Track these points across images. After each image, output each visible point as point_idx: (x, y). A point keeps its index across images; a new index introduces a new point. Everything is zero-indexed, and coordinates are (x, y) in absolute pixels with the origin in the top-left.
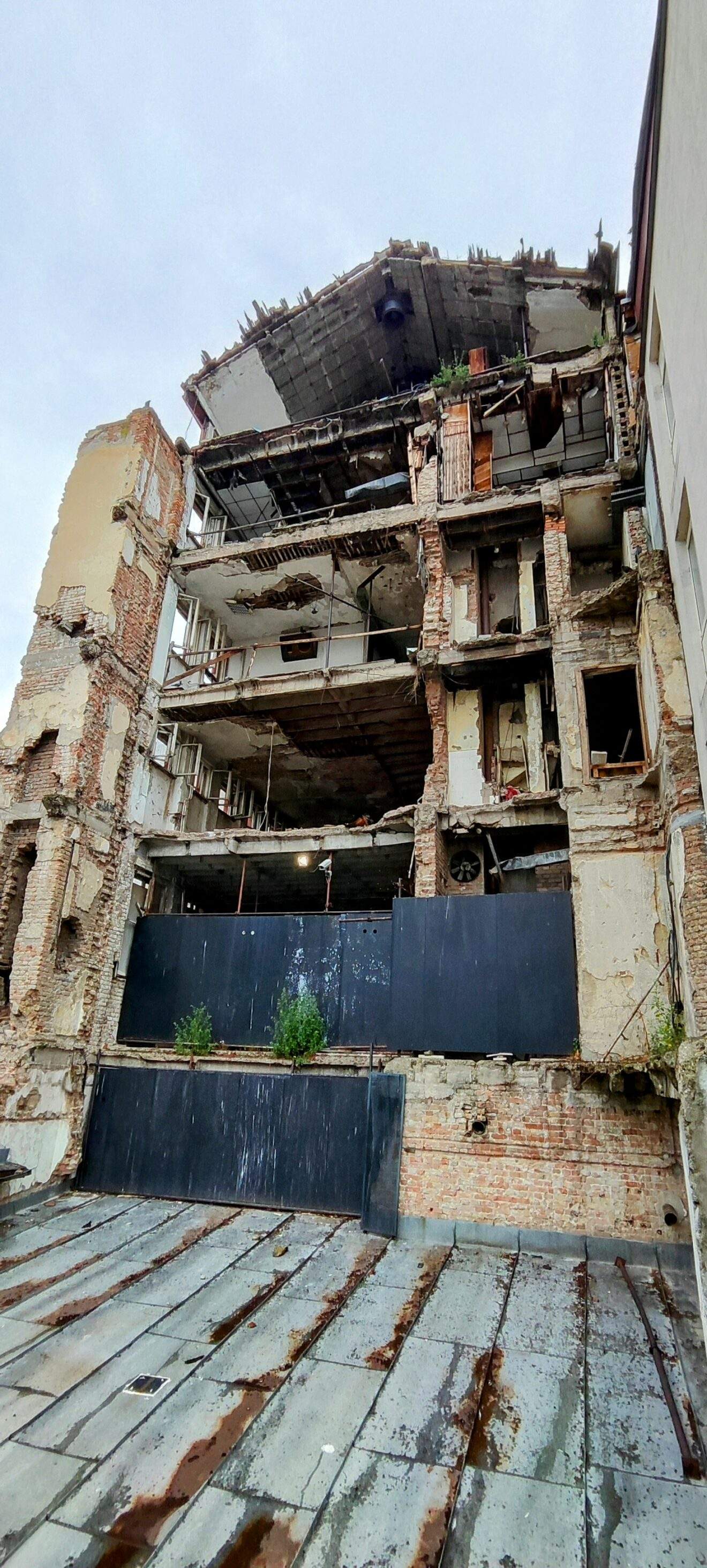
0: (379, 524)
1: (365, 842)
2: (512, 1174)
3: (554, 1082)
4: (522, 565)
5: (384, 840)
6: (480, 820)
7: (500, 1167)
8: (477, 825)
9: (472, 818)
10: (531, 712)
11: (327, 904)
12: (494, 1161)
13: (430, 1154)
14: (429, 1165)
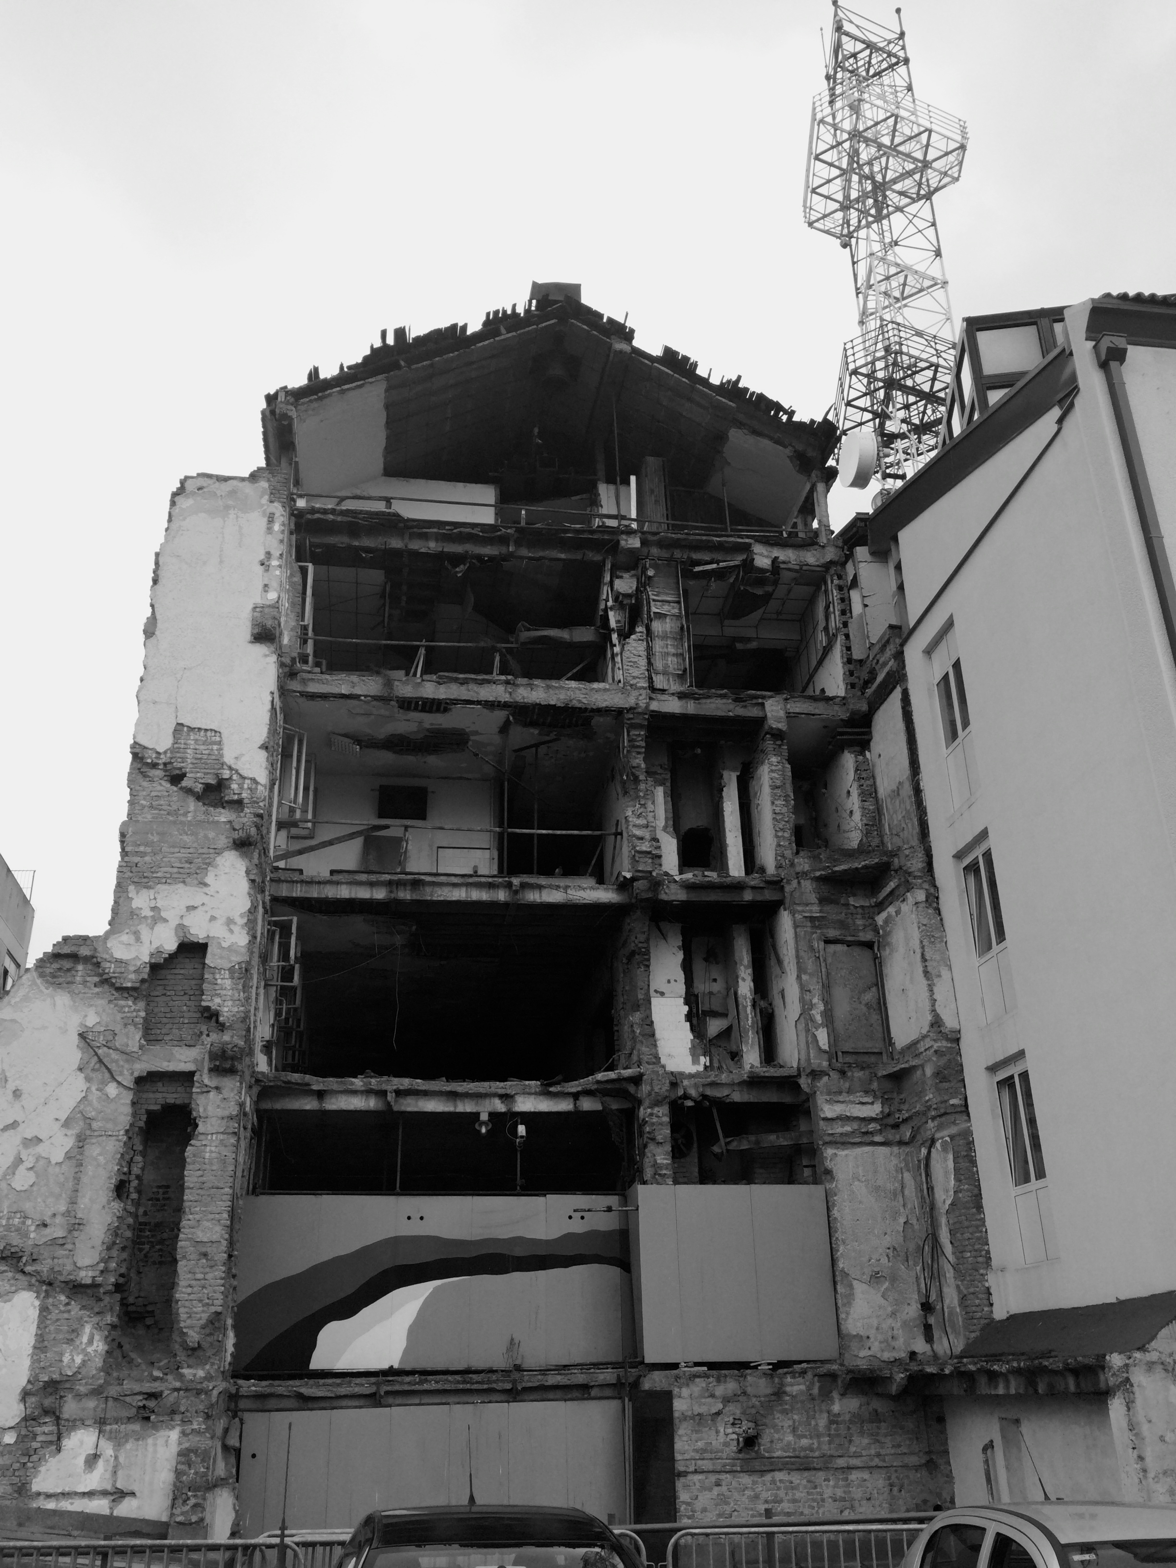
0: (580, 701)
1: (564, 1106)
2: (786, 1488)
3: (820, 1388)
4: (726, 774)
5: (587, 1105)
6: (709, 1092)
7: (773, 1482)
8: (705, 1097)
9: (701, 1089)
10: (742, 960)
11: (519, 1181)
12: (768, 1477)
13: (701, 1477)
14: (703, 1488)
